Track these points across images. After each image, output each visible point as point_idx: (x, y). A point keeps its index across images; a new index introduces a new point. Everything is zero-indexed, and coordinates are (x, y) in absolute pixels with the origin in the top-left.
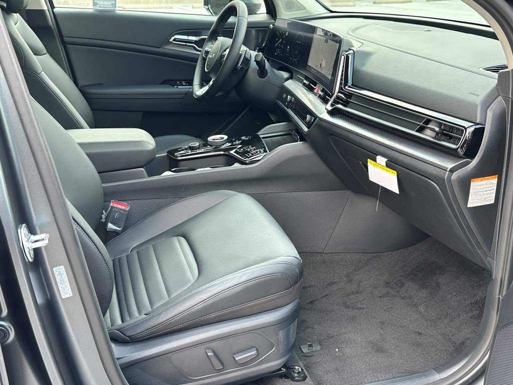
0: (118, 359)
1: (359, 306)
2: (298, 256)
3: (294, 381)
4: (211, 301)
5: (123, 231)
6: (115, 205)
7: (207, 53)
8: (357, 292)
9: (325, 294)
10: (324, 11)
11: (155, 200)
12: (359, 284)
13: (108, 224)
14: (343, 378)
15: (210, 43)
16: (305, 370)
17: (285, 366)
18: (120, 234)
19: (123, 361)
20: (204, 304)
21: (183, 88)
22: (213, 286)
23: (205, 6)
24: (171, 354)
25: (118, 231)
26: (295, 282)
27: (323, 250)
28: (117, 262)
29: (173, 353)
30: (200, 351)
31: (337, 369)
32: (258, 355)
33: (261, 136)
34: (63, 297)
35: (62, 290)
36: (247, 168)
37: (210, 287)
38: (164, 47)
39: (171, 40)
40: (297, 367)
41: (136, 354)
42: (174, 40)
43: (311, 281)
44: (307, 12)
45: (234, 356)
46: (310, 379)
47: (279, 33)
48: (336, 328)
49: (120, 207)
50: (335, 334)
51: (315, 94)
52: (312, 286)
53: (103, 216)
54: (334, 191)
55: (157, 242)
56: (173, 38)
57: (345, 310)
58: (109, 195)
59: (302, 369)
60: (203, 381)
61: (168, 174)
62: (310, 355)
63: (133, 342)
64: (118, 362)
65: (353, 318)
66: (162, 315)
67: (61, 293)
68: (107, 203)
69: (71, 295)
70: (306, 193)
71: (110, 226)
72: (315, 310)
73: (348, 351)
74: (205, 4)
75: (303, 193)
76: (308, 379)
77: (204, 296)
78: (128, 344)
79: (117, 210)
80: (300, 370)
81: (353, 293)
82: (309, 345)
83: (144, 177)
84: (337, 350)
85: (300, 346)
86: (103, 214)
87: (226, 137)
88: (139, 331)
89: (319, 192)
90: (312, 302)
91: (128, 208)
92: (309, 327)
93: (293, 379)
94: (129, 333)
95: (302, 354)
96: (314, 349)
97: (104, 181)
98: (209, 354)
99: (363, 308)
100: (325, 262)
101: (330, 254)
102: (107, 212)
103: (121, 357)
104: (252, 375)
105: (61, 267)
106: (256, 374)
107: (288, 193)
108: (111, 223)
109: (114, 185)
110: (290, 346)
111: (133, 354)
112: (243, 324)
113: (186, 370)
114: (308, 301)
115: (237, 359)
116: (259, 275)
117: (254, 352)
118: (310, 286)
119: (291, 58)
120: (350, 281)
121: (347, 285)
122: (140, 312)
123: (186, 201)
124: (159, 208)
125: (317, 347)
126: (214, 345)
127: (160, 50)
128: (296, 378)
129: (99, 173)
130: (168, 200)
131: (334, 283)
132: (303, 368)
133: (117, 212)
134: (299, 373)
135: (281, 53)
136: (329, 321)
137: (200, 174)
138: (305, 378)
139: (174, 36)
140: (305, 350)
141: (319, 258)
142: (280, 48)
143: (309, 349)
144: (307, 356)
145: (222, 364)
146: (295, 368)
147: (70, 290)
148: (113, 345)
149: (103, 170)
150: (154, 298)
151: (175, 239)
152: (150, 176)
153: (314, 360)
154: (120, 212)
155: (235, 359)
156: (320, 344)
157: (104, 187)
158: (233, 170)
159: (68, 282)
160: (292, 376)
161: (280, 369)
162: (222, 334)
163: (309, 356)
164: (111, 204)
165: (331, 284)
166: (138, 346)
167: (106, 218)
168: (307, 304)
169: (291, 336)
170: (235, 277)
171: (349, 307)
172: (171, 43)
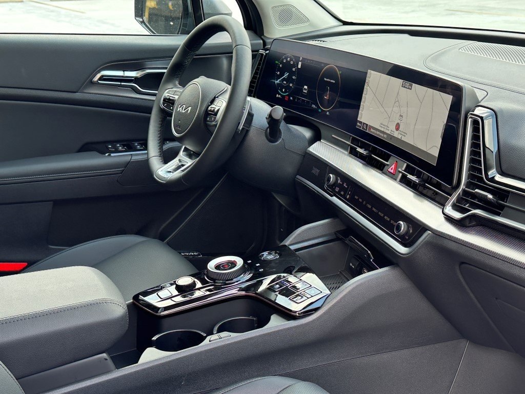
7: (170, 102)
10: (335, 22)
15: (170, 86)
21: (120, 157)
23: (137, 19)
33: (291, 247)
36: (297, 326)
38: (86, 91)
39: (96, 79)
42: (100, 79)
44: (312, 25)
47: (282, 62)
51: (392, 176)
56: (98, 76)
74: (136, 16)
87: (239, 261)
119: (314, 106)
127: (78, 96)
135: (289, 96)
139: (99, 72)
142: (287, 88)
149: (27, 372)
152: (118, 366)
172: (97, 83)
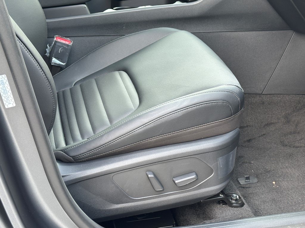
0: (63, 176)
1: (297, 144)
2: (239, 86)
3: (232, 207)
4: (152, 125)
5: (67, 66)
6: (59, 40)
8: (295, 133)
9: (263, 133)
11: (98, 38)
12: (297, 125)
13: (52, 59)
14: (280, 208)
16: (242, 198)
17: (222, 192)
18: (65, 69)
19: (68, 179)
20: (145, 128)
22: (154, 110)
24: (113, 174)
25: (62, 66)
26: (236, 111)
27: (262, 92)
28: (61, 94)
29: (115, 173)
30: (140, 173)
31: (274, 200)
32: (197, 180)
34: (6, 107)
35: (5, 99)
36: (188, 6)
37: (151, 112)
40: (235, 195)
41: (79, 173)
43: (249, 121)
45: (174, 179)
46: (247, 206)
48: (273, 164)
49: (64, 42)
50: (272, 169)
52: (250, 126)
53: (48, 51)
54: (276, 31)
55: (99, 76)
57: (282, 148)
58: (52, 31)
59: (239, 197)
60: (144, 202)
61: (109, 11)
62: (247, 186)
63: (77, 162)
64: (63, 180)
65: (291, 155)
66: (104, 138)
67: (4, 102)
68: (51, 39)
69: (15, 105)
70: (246, 33)
71: (55, 61)
72: (252, 148)
73: (284, 184)
75: (243, 33)
76: (246, 206)
77: (145, 120)
78: (73, 164)
79: (60, 45)
80: (238, 198)
81: (291, 133)
82: (246, 177)
83: (86, 14)
84: (274, 183)
85: (237, 178)
86: (47, 48)
88: (82, 152)
89: (261, 32)
90: (249, 141)
91: (72, 43)
92: (246, 163)
93: (231, 205)
94: (73, 154)
95: (240, 185)
96: (251, 181)
97: (47, 16)
98: (149, 176)
99: (301, 147)
100: (263, 103)
101: (269, 95)
102: (52, 46)
103: (65, 175)
104: (190, 198)
105: (3, 76)
106: (195, 197)
107: (229, 33)
108: (55, 58)
109: (58, 21)
110: (229, 173)
111: (77, 173)
112: (183, 149)
113: (127, 190)
114: (245, 140)
115: (176, 182)
116: (200, 101)
117: (193, 176)
118: (247, 126)
120: (288, 122)
121: (285, 126)
122: (83, 136)
123: (127, 38)
124: (102, 45)
125: (254, 180)
126: (154, 168)
128: (234, 205)
129: (43, 8)
130: (109, 37)
131: (272, 123)
132: (241, 196)
133: (60, 47)
134: (236, 200)
136: (267, 157)
137: (141, 11)
138: (242, 205)
140: (242, 182)
141: (257, 99)
143: (246, 182)
144: (244, 188)
145: (162, 186)
146: (233, 196)
147: (13, 100)
148: (58, 165)
149: (46, 5)
150: (96, 124)
151: (117, 74)
152: (92, 12)
153: (250, 191)
154: (63, 47)
155: (174, 182)
156: (257, 177)
157: (47, 23)
158: (174, 7)
159: (10, 92)
160: (230, 202)
161: (218, 195)
162: (163, 158)
163: (246, 188)
164: (55, 39)
165: (268, 125)
166: (82, 166)
167: (51, 53)
168: (245, 142)
169: (230, 163)
170: (176, 103)
171: (286, 145)
